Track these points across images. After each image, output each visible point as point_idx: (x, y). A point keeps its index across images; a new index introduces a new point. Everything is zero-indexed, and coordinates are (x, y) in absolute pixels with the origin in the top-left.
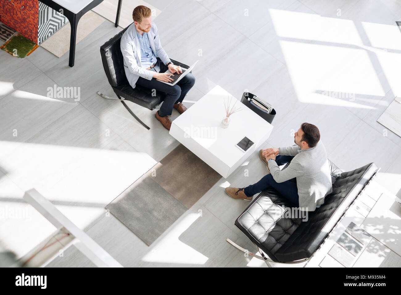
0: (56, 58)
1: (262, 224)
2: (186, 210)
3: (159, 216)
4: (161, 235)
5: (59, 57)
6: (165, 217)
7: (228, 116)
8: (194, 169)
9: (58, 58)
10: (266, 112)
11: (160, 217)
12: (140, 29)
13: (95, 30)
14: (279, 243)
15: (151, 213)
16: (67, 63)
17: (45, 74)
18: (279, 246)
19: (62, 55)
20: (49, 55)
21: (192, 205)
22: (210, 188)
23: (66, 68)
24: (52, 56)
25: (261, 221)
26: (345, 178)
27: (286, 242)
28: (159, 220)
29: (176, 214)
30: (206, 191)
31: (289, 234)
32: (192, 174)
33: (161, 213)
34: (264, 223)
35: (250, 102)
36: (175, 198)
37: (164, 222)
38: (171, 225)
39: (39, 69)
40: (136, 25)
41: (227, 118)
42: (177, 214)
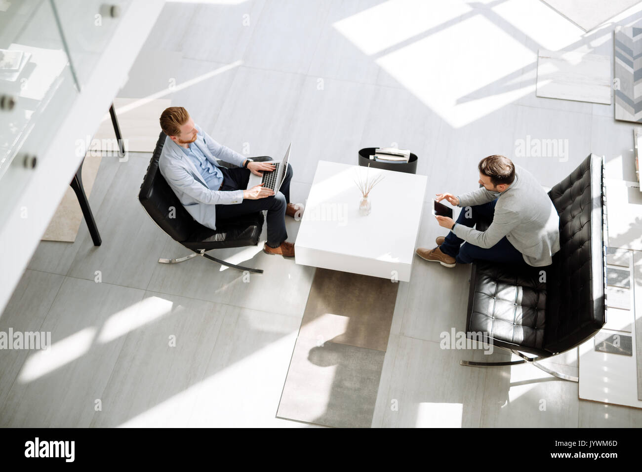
0: (70, 245)
1: (502, 317)
2: (384, 355)
3: (354, 384)
4: (374, 409)
5: (73, 241)
6: (363, 381)
7: (366, 196)
8: (357, 292)
9: (73, 243)
10: (405, 162)
11: (357, 386)
12: (182, 142)
13: (98, 174)
14: (538, 329)
15: (342, 387)
16: (91, 243)
17: (69, 276)
18: (540, 333)
19: (75, 236)
20: (57, 245)
21: (386, 343)
22: (394, 306)
23: (92, 251)
24: (63, 245)
25: (498, 313)
26: (563, 193)
27: (546, 323)
28: (359, 389)
29: (374, 368)
30: (392, 313)
31: (542, 309)
32: (358, 300)
33: (355, 378)
34: (504, 314)
35: (374, 160)
36: (359, 346)
37: (366, 388)
38: (378, 386)
39: (56, 274)
40: (175, 140)
41: (365, 199)
42: (376, 368)
